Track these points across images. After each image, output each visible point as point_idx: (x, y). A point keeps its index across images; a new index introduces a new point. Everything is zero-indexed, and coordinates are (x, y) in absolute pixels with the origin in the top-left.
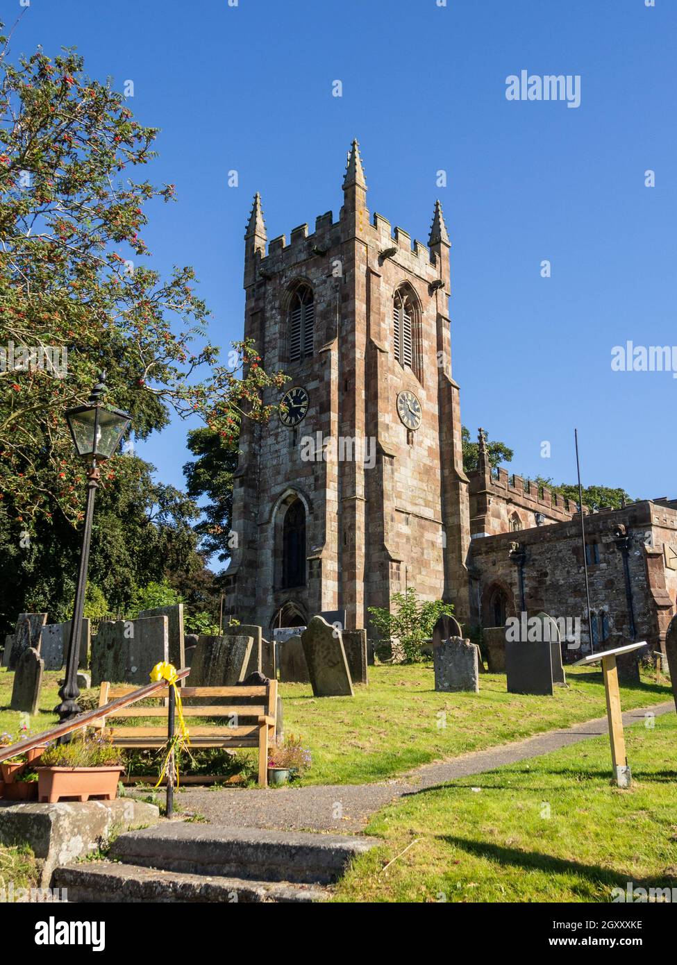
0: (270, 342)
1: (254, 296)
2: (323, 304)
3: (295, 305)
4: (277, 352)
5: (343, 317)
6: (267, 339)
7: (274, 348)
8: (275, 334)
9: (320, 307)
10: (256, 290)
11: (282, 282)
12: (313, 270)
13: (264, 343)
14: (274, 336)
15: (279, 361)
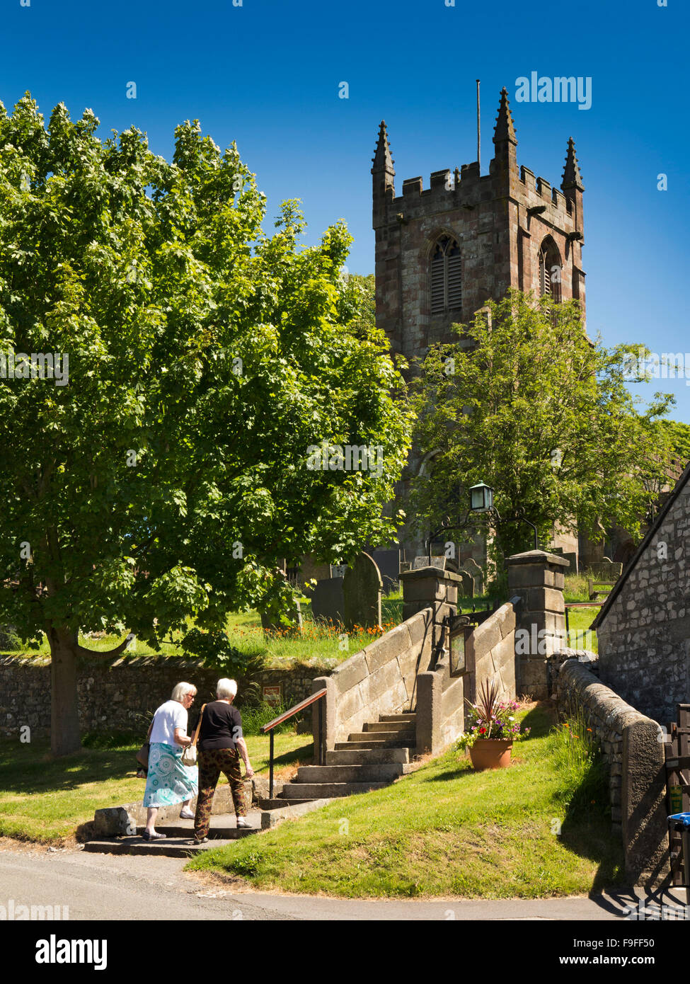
0: (409, 291)
1: (386, 239)
2: (473, 261)
3: (437, 255)
4: (418, 303)
5: (497, 278)
6: (405, 289)
7: (414, 299)
8: (414, 284)
9: (469, 264)
10: (389, 233)
11: (422, 229)
12: (460, 222)
13: (402, 292)
14: (414, 287)
15: (421, 313)
